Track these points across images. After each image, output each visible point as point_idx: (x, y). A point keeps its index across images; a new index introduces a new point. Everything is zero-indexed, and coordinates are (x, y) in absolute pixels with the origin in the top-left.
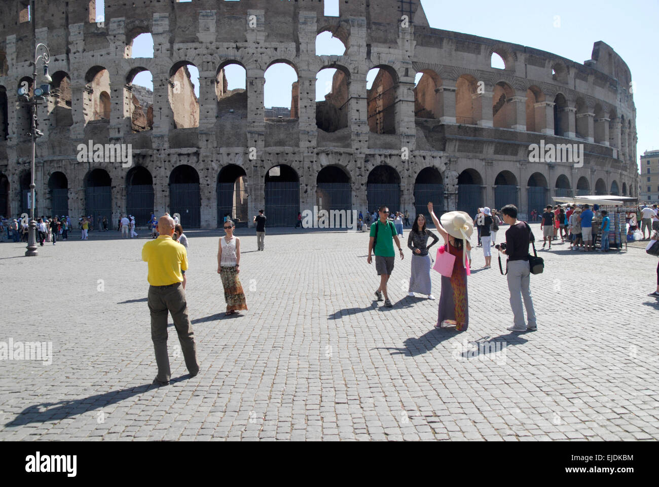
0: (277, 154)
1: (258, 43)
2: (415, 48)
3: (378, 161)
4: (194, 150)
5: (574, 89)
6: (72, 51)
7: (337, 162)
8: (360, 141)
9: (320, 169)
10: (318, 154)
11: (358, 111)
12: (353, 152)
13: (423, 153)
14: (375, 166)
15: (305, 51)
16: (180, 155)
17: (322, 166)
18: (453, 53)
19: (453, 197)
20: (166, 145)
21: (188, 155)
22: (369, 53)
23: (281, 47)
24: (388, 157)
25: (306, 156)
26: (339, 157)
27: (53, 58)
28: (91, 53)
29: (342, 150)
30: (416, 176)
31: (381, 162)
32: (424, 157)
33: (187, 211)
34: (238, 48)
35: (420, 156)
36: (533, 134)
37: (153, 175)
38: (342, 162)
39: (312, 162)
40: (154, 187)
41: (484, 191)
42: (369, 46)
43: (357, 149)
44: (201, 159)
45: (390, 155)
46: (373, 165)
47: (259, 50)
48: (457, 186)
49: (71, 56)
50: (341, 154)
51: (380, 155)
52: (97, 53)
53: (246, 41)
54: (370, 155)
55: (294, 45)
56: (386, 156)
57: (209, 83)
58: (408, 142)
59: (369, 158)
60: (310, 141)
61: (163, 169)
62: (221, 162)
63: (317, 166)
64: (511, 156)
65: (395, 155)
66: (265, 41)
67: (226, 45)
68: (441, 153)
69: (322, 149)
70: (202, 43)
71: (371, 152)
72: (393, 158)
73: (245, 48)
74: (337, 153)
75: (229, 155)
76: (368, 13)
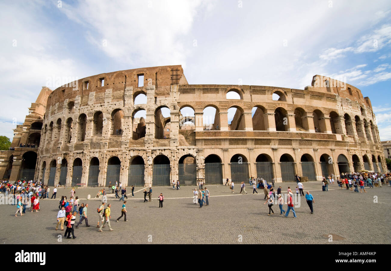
0: (113, 152)
1: (109, 103)
2: (179, 96)
3: (158, 153)
4: (82, 151)
5: (292, 104)
7: (138, 154)
8: (149, 144)
10: (129, 151)
11: (149, 129)
12: (145, 149)
13: (183, 147)
14: (156, 155)
15: (127, 104)
16: (77, 153)
17: (131, 157)
18: (202, 95)
19: (201, 170)
20: (74, 149)
21: (80, 153)
22: (156, 101)
23: (117, 103)
24: (163, 150)
25: (124, 152)
26: (139, 152)
27: (51, 116)
28: (59, 113)
29: (140, 148)
30: (178, 160)
31: (160, 153)
32: (184, 150)
33: (78, 179)
34: (101, 106)
35: (181, 149)
36: (258, 132)
37: (68, 162)
38: (141, 154)
39: (127, 155)
41: (223, 166)
42: (156, 98)
43: (148, 148)
44: (84, 155)
45: (164, 150)
46: (155, 155)
47: (109, 106)
48: (205, 164)
49: (55, 115)
50: (140, 150)
51: (159, 150)
53: (104, 103)
54: (154, 150)
55: (123, 101)
56: (162, 150)
57: (90, 122)
58: (174, 142)
59: (153, 152)
60: (126, 145)
61: (71, 160)
62: (91, 156)
63: (129, 157)
64: (241, 145)
65: (167, 149)
66: (112, 102)
67: (97, 105)
68: (194, 147)
69: (131, 148)
70: (89, 105)
71: (155, 148)
72: (166, 151)
73: (104, 105)
74: (138, 150)
75: (94, 152)
76: (156, 83)
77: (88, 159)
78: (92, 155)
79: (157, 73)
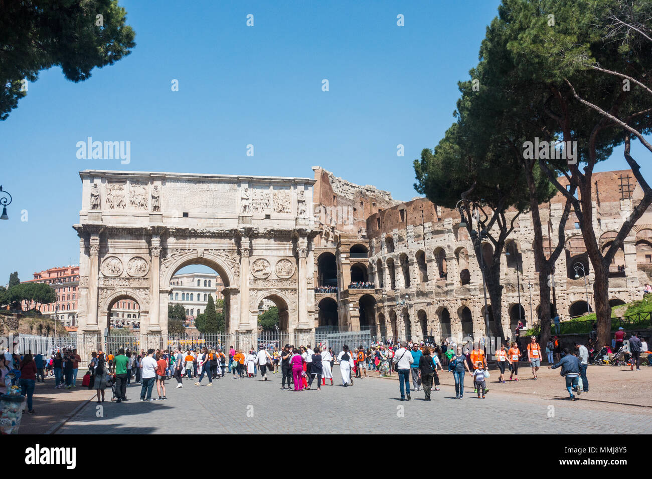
1: (527, 227)
6: (426, 238)
7: (581, 299)
9: (570, 304)
10: (568, 294)
17: (571, 302)
22: (600, 224)
25: (560, 296)
26: (582, 295)
27: (417, 242)
28: (436, 239)
29: (584, 291)
37: (471, 311)
38: (585, 298)
39: (564, 300)
40: (472, 318)
42: (599, 220)
45: (619, 292)
47: (528, 232)
49: (426, 241)
50: (583, 293)
52: (439, 240)
53: (519, 227)
58: (633, 282)
60: (562, 287)
61: (476, 307)
63: (568, 302)
69: (571, 291)
70: (494, 230)
72: (622, 293)
73: (519, 231)
74: (581, 293)
75: (513, 297)
76: (598, 197)
77: (505, 306)
78: (512, 301)
79: (597, 182)
